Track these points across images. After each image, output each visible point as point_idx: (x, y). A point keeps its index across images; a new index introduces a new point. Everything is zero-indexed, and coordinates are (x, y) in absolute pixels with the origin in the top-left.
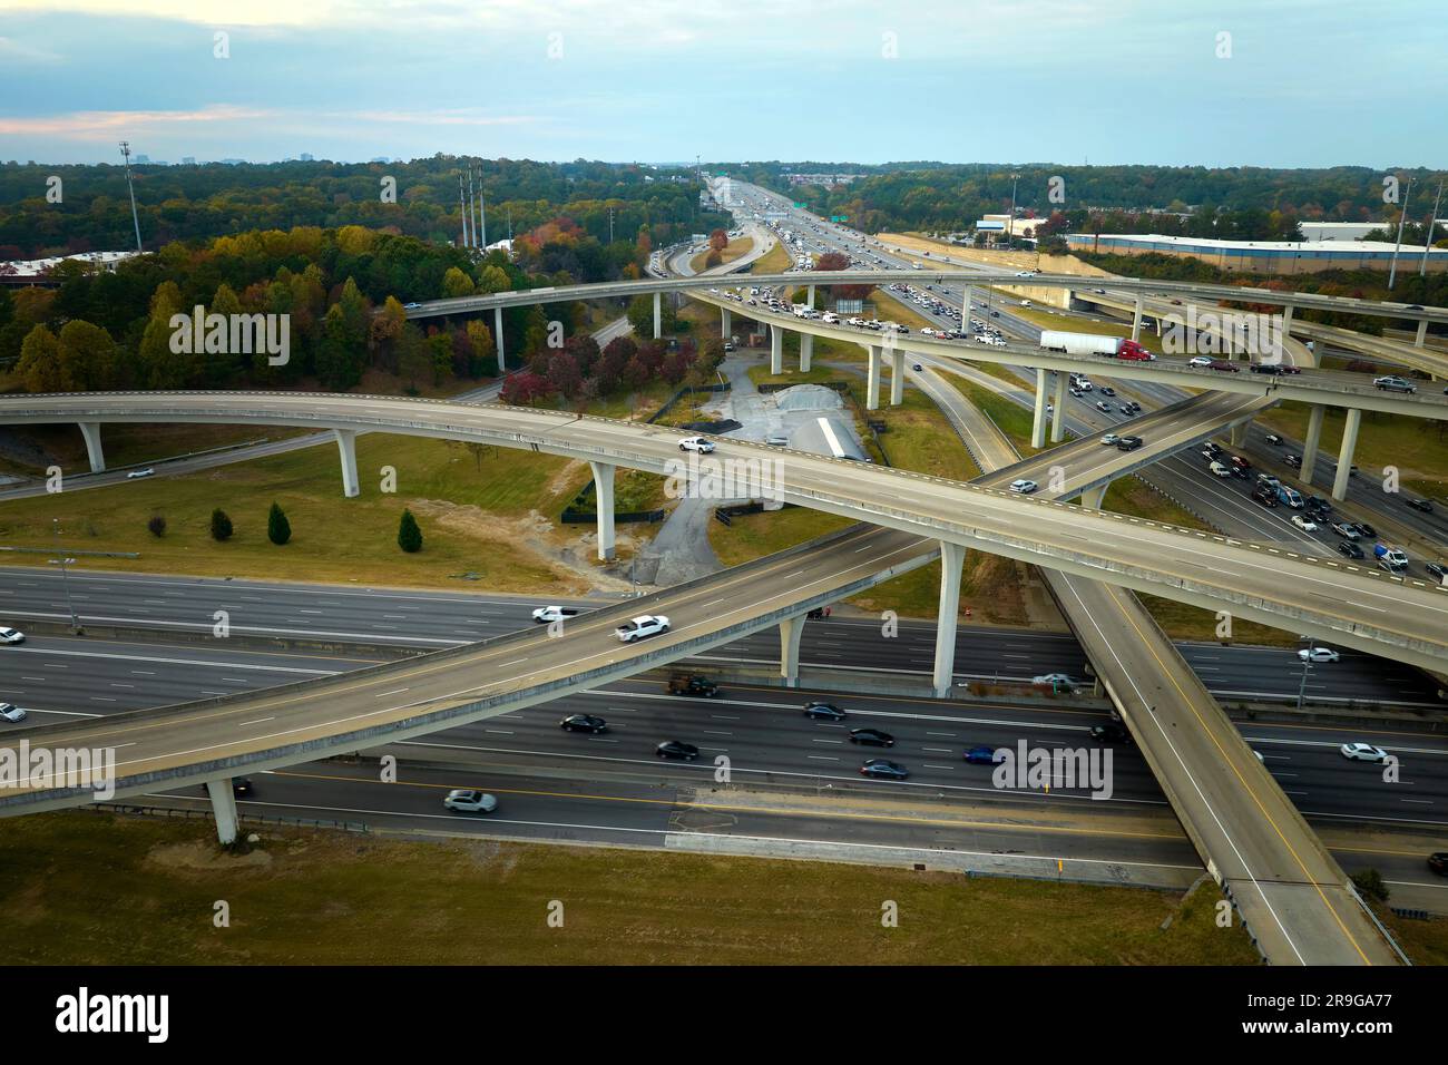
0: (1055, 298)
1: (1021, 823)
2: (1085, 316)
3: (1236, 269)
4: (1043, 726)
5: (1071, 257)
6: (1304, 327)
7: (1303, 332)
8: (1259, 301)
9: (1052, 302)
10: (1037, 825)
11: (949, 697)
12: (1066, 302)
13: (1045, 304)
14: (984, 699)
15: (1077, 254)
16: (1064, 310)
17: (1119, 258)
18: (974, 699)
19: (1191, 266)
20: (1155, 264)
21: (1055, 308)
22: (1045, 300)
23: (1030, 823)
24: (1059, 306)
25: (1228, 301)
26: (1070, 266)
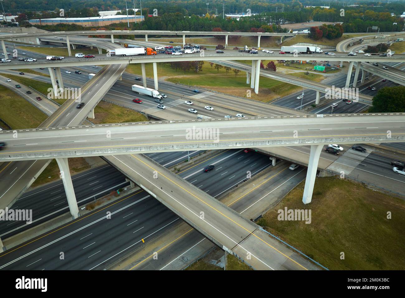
0: (34, 41)
1: (140, 261)
2: (47, 47)
3: (88, 26)
4: (121, 209)
5: (32, 27)
6: (118, 41)
7: (118, 42)
8: (100, 34)
9: (33, 43)
10: (146, 257)
11: (80, 216)
12: (38, 42)
13: (31, 44)
14: (94, 209)
15: (35, 26)
16: (39, 45)
17: (50, 26)
18: (90, 211)
19: (74, 26)
20: (63, 27)
21: (35, 45)
22: (30, 43)
23: (143, 258)
24: (36, 44)
25: (91, 35)
26: (34, 30)
